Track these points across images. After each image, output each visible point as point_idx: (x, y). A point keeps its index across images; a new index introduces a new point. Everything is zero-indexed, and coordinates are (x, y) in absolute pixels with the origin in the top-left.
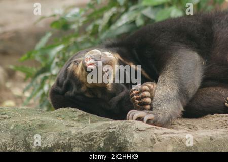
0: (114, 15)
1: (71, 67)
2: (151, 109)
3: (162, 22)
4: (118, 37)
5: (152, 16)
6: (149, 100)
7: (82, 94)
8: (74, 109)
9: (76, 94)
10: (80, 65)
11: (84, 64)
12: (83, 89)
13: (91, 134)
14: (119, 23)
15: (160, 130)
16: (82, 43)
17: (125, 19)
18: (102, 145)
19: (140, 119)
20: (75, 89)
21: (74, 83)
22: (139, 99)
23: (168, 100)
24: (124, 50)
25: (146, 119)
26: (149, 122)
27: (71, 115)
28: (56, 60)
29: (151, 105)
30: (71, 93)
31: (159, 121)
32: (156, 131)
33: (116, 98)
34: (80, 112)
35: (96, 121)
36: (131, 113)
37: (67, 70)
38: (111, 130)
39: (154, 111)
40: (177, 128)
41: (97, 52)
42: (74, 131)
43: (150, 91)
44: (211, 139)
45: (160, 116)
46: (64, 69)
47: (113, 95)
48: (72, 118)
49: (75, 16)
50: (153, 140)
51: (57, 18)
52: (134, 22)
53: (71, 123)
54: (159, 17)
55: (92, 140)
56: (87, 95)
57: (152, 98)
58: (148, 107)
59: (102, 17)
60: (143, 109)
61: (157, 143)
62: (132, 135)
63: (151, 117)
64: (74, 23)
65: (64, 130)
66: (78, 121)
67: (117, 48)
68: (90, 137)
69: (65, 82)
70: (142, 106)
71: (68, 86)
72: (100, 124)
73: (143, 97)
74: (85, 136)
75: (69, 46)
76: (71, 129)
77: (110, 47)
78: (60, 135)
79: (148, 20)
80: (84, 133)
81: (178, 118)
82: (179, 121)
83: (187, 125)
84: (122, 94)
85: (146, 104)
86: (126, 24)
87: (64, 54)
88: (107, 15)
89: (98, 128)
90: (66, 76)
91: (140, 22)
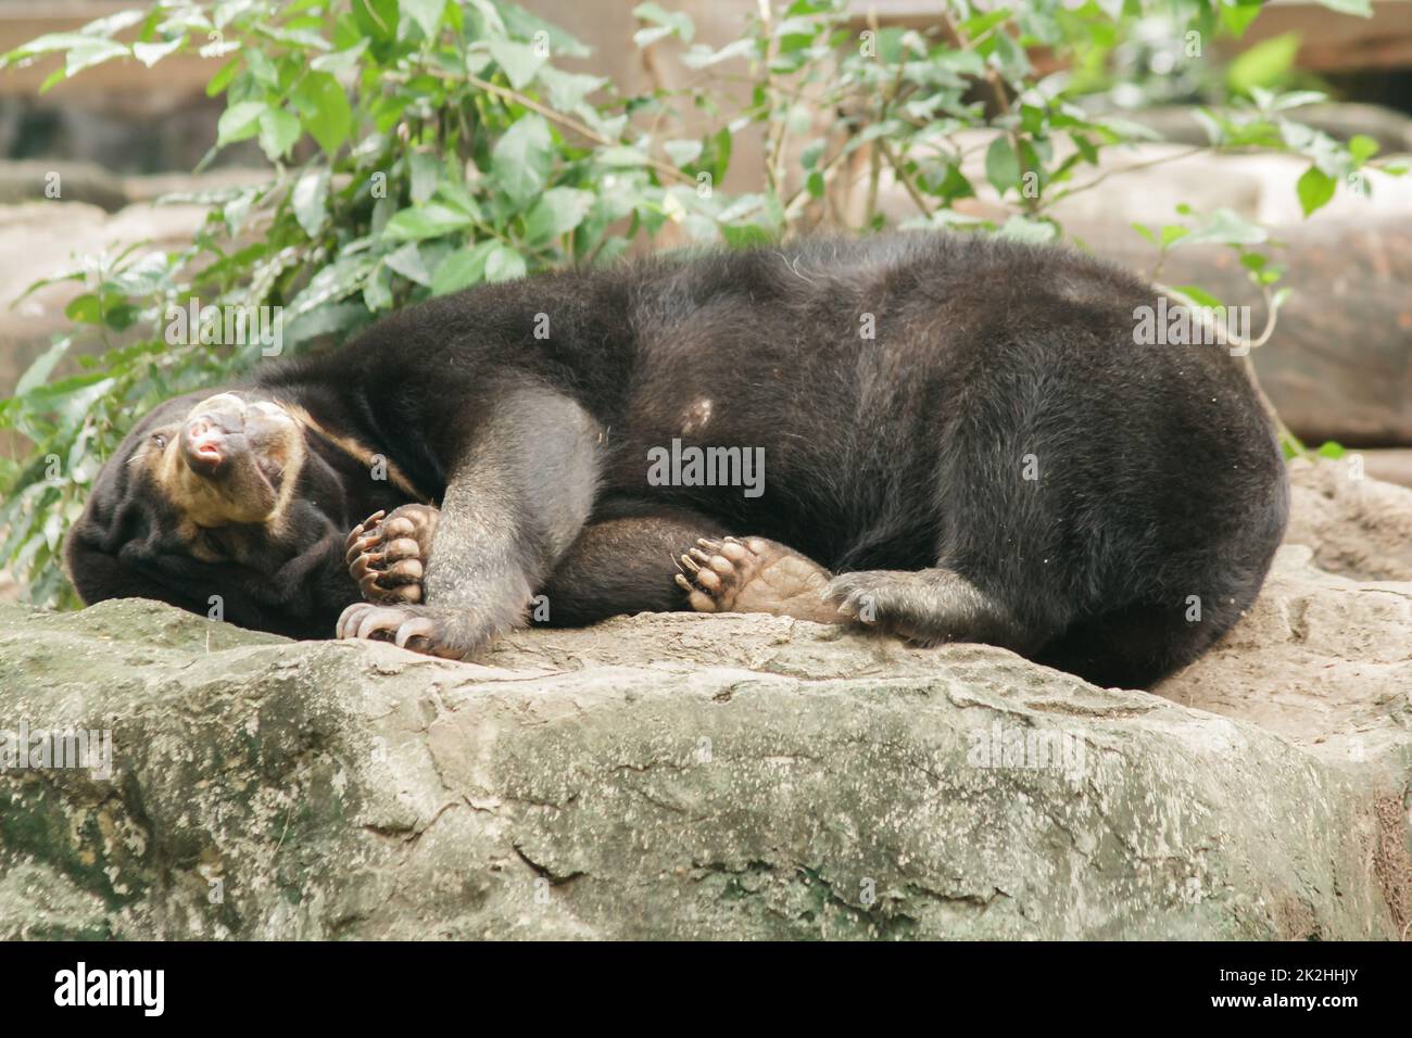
0: (287, 271)
1: (138, 459)
2: (421, 600)
3: (452, 298)
4: (303, 347)
5: (421, 278)
6: (412, 568)
7: (181, 550)
8: (152, 604)
9: (159, 549)
10: (172, 448)
11: (185, 446)
12: (184, 531)
13: (213, 689)
14: (305, 302)
15: (454, 672)
16: (176, 371)
17: (326, 285)
18: (252, 727)
19: (383, 635)
20: (154, 534)
21: (150, 513)
22: (380, 564)
23: (482, 566)
24: (323, 394)
25: (403, 635)
26: (413, 643)
27: (142, 622)
28: (89, 432)
29: (421, 584)
30: (141, 547)
31: (449, 639)
32: (438, 675)
33: (300, 563)
34: (176, 614)
35: (228, 645)
36: (352, 614)
37: (124, 469)
38: (282, 675)
39: (432, 606)
40: (511, 664)
41: (228, 402)
42: (153, 680)
43: (418, 536)
44: (629, 699)
45: (454, 622)
46: (114, 463)
47: (289, 551)
48: (145, 635)
49: (153, 276)
50: (428, 705)
51: (90, 286)
52: (357, 297)
53: (144, 651)
54: (445, 278)
55: (216, 709)
56: (200, 552)
57: (424, 560)
58: (412, 592)
59: (246, 282)
60: (394, 601)
61: (444, 714)
62: (355, 691)
63: (421, 625)
64: (149, 302)
65: (121, 675)
66: (168, 644)
67: (302, 389)
68: (211, 700)
69: (119, 509)
70: (390, 589)
71: (132, 522)
72: (244, 652)
73: (394, 558)
74: (193, 696)
75: (131, 382)
76: (142, 672)
78: (105, 692)
79: (405, 290)
80: (189, 685)
81: (514, 628)
82: (519, 639)
83: (548, 653)
84: (320, 548)
85: (402, 581)
86: (331, 303)
87: (113, 415)
88: (265, 274)
89: (237, 667)
90: (122, 490)
91: (378, 297)
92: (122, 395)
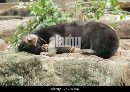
0: (36, 24)
1: (24, 40)
2: (47, 52)
4: (37, 31)
5: (47, 25)
6: (46, 49)
7: (27, 48)
8: (25, 52)
9: (25, 47)
10: (27, 39)
11: (28, 39)
12: (28, 46)
13: (30, 59)
14: (37, 27)
16: (27, 33)
17: (39, 26)
18: (33, 62)
19: (44, 55)
20: (25, 46)
21: (25, 44)
22: (44, 49)
23: (52, 49)
26: (47, 55)
27: (24, 54)
28: (20, 38)
29: (47, 50)
30: (24, 47)
31: (50, 55)
32: (49, 58)
33: (37, 49)
34: (27, 53)
35: (31, 55)
36: (41, 53)
37: (23, 41)
38: (36, 58)
39: (48, 52)
40: (55, 57)
41: (31, 35)
42: (25, 58)
43: (47, 46)
44: (65, 60)
45: (50, 53)
46: (22, 40)
47: (36, 48)
48: (24, 55)
49: (25, 25)
51: (20, 26)
52: (42, 27)
53: (24, 56)
54: (49, 25)
55: (30, 61)
56: (29, 48)
57: (47, 48)
58: (46, 51)
59: (33, 25)
60: (45, 52)
61: (49, 61)
62: (42, 59)
63: (47, 54)
64: (25, 27)
66: (26, 55)
67: (37, 34)
68: (30, 60)
69: (22, 44)
70: (45, 51)
71: (23, 45)
73: (45, 48)
74: (28, 60)
75: (23, 34)
77: (35, 34)
78: (21, 59)
79: (46, 26)
80: (28, 59)
81: (55, 54)
82: (55, 55)
83: (58, 56)
84: (39, 47)
85: (46, 50)
86: (40, 27)
87: (22, 36)
88: (34, 25)
89: (32, 57)
90: (22, 42)
91: (44, 27)
92: (22, 35)
